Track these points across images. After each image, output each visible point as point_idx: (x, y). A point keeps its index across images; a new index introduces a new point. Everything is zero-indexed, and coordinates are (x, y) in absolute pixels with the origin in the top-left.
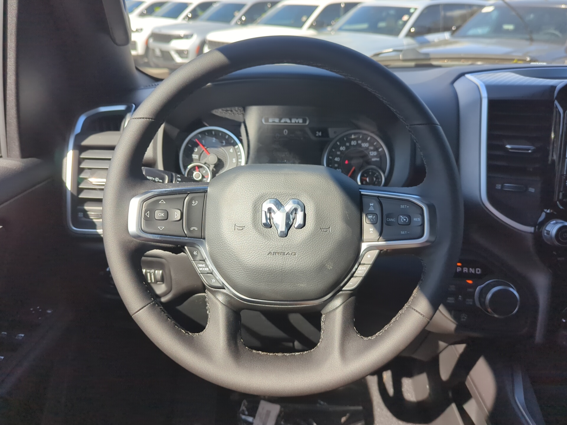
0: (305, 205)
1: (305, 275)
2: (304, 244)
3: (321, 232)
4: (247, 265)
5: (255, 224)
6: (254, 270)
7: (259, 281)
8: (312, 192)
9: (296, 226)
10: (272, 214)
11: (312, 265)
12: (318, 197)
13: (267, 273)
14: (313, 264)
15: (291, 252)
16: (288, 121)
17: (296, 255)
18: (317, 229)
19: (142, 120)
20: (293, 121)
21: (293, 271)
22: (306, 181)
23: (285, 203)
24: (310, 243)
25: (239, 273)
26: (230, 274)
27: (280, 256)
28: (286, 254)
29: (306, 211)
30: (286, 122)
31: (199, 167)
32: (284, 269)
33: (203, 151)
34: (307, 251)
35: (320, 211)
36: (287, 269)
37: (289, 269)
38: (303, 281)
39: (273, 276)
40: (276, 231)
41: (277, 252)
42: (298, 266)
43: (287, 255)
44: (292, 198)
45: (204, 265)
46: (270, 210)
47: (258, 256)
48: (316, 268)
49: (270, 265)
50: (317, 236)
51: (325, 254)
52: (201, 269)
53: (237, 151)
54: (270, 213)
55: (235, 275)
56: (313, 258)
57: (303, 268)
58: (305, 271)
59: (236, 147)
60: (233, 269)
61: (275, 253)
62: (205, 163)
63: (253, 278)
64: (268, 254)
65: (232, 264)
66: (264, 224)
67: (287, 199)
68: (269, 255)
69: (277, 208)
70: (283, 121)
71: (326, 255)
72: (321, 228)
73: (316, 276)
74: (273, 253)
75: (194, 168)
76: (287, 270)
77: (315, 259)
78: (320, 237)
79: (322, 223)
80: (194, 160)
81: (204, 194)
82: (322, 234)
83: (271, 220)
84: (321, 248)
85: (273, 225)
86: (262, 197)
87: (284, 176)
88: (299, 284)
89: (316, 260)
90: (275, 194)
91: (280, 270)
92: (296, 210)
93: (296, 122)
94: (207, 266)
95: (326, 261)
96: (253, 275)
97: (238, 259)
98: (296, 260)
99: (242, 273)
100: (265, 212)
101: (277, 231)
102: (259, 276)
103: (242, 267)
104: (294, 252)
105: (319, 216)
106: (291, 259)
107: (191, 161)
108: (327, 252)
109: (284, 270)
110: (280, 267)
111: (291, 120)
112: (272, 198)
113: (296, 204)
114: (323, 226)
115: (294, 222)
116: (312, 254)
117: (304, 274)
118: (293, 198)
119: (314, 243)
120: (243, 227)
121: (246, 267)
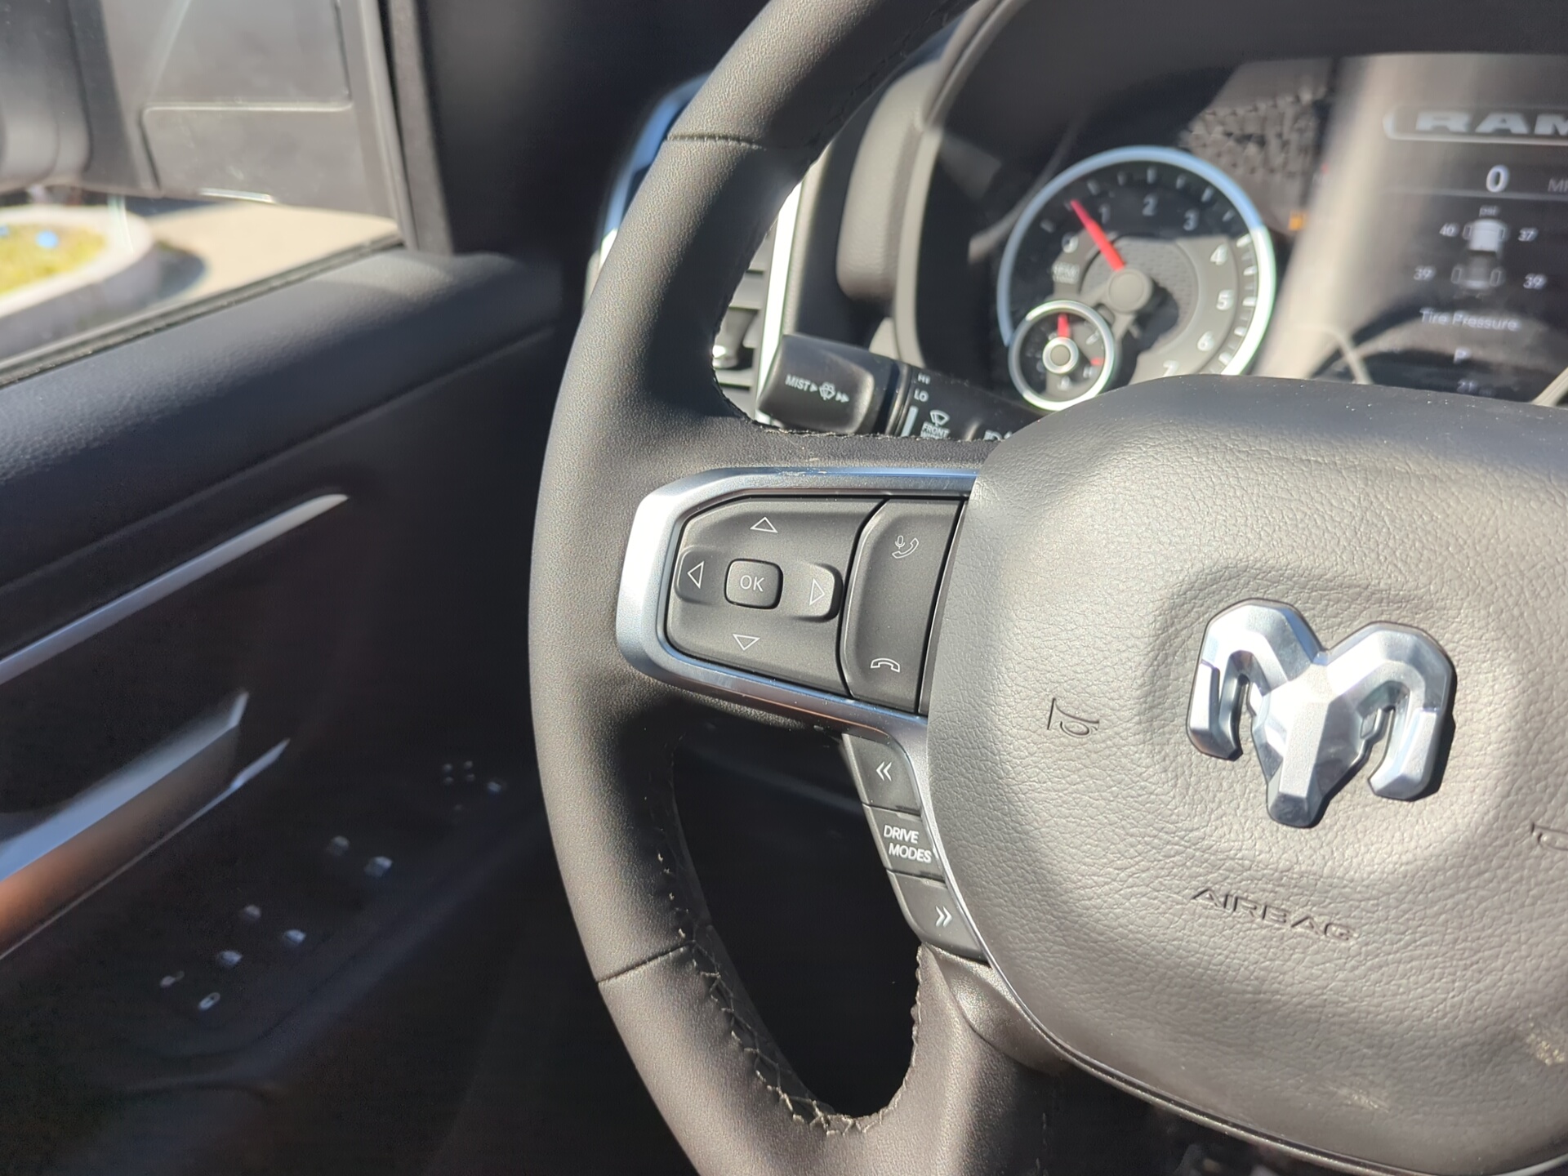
0: (1457, 670)
1: (1386, 1056)
2: (1407, 892)
3: (1531, 848)
4: (1080, 916)
5: (1151, 720)
6: (1111, 951)
7: (1130, 1008)
8: (1517, 604)
9: (1381, 779)
10: (1254, 691)
11: (1437, 1019)
12: (1555, 640)
13: (1176, 986)
14: (1444, 1016)
15: (1325, 919)
16: (1518, 125)
17: (1352, 942)
18: (1510, 829)
19: (708, 144)
20: (1546, 125)
21: (1319, 1020)
22: (1489, 531)
23: (1336, 638)
24: (1452, 896)
25: (1040, 941)
26: (1000, 927)
27: (1259, 920)
28: (1293, 918)
29: (1457, 707)
31: (1074, 319)
32: (1268, 996)
33: (1098, 253)
34: (1425, 934)
35: (1550, 721)
36: (1284, 998)
37: (1300, 1003)
38: (1372, 1082)
39: (1205, 1011)
40: (1259, 785)
41: (1246, 899)
42: (1352, 1000)
43: (1299, 929)
44: (1383, 618)
45: (913, 835)
46: (1242, 666)
47: (1143, 889)
48: (1463, 1040)
49: (1197, 953)
50: (1500, 867)
51: (1537, 981)
52: (896, 850)
53: (1242, 260)
54: (1243, 681)
55: (1021, 940)
56: (1454, 981)
57: (1384, 1023)
58: (1387, 1041)
59: (1243, 242)
60: (1014, 913)
61: (1231, 901)
62: (1098, 306)
63: (1104, 985)
64: (1195, 898)
65: (1015, 887)
67: (1353, 619)
68: (1200, 900)
69: (1282, 662)
70: (1488, 125)
71: (1540, 986)
72: (1539, 823)
73: (1456, 1081)
74: (1222, 900)
75: (1050, 323)
76: (1285, 1004)
77: (1465, 988)
78: (1521, 879)
79: (1553, 795)
80: (1057, 288)
81: (952, 508)
82: (1540, 858)
83: (1245, 718)
84: (1514, 938)
85: (1247, 746)
86: (1215, 581)
87: (1360, 484)
88: (1344, 1091)
89: (1472, 1002)
90: (1290, 578)
91: (1245, 992)
92: (1392, 695)
93: (1556, 136)
94: (925, 842)
95: (1534, 1019)
96: (1105, 973)
97: (1045, 877)
98: (1348, 966)
99: (1056, 948)
100: (1215, 673)
101: (1267, 783)
102: (1133, 987)
103: (1058, 918)
104: (1343, 921)
105: (1540, 751)
106: (1317, 952)
107: (1047, 290)
108: (1547, 970)
109: (1269, 1001)
110: (1248, 979)
112: (1267, 600)
113: (1398, 659)
114: (1554, 817)
115: (1375, 756)
116: (1452, 958)
117: (1385, 1051)
118: (1393, 619)
119: (1472, 902)
120: (1089, 725)
121: (1077, 926)
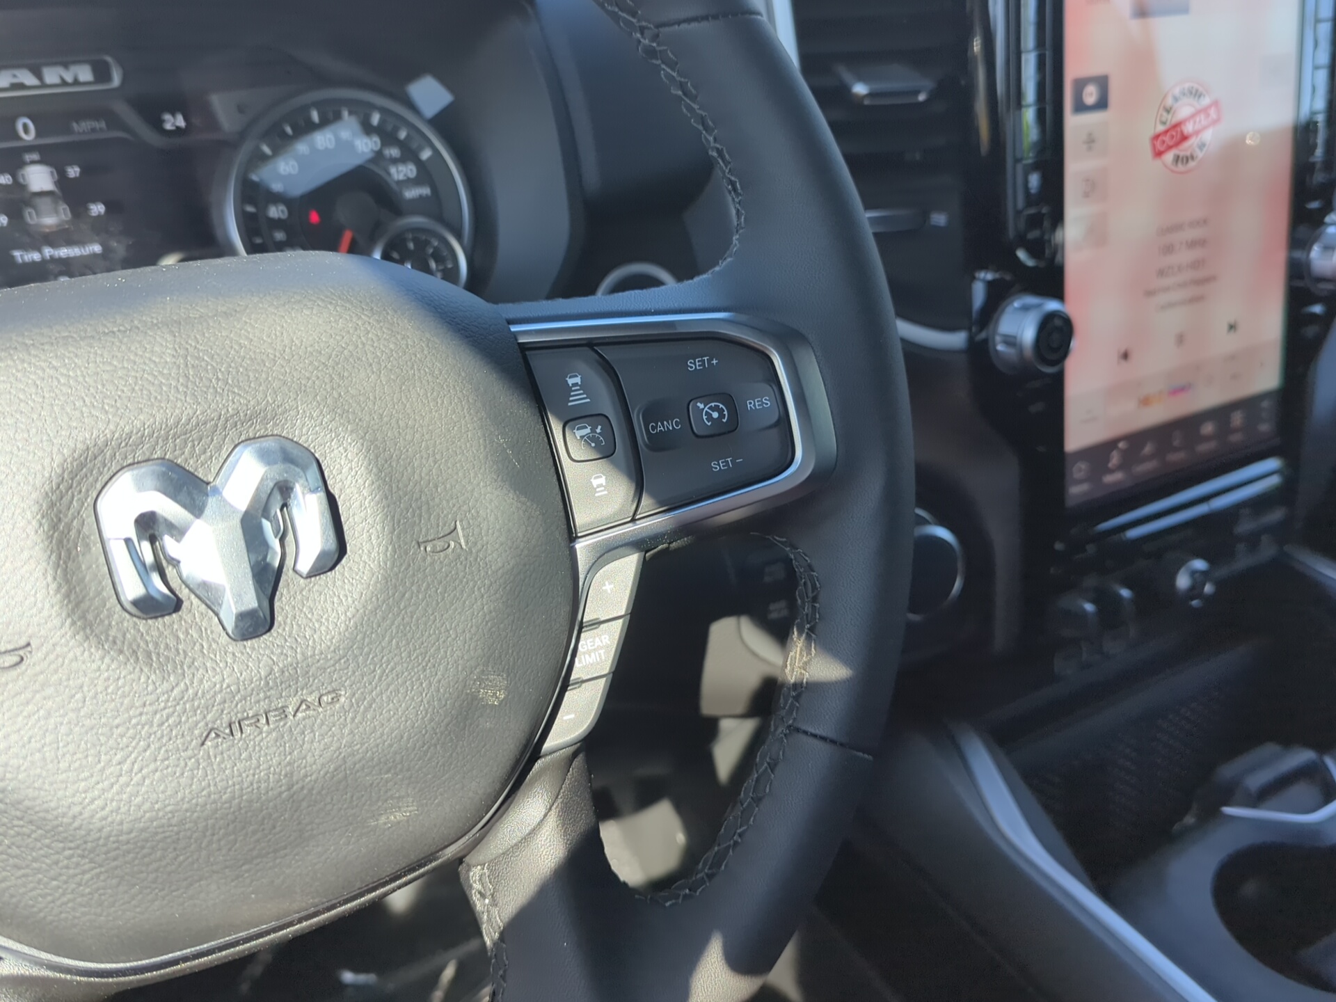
0: (317, 455)
1: (401, 770)
2: (364, 639)
3: (424, 559)
4: (100, 830)
5: (83, 617)
6: (146, 840)
7: (186, 879)
8: (333, 389)
9: (305, 565)
10: (168, 542)
11: (423, 718)
12: (370, 404)
13: (220, 829)
14: (426, 714)
15: (315, 696)
16: (28, 79)
17: (342, 699)
18: (406, 553)
20: (52, 75)
21: (346, 777)
22: (286, 342)
23: (214, 471)
24: (393, 623)
25: (66, 882)
26: (14, 900)
27: (265, 728)
28: (291, 710)
29: (329, 482)
30: (21, 86)
32: (300, 785)
34: (388, 662)
35: (394, 464)
36: (314, 777)
37: (327, 773)
38: (399, 797)
39: (254, 832)
40: (210, 619)
41: (247, 718)
42: (362, 744)
43: (300, 715)
44: (243, 438)
46: (148, 525)
47: (152, 766)
48: (445, 722)
49: (227, 788)
50: (412, 584)
51: (469, 651)
54: (153, 540)
55: (44, 896)
56: (421, 684)
57: (391, 746)
58: (398, 758)
60: (25, 876)
61: (236, 727)
63: (152, 876)
64: (203, 744)
65: (14, 851)
66: (136, 603)
67: (220, 449)
68: (208, 743)
69: (184, 506)
71: (472, 653)
72: (421, 540)
73: (451, 755)
74: (227, 731)
76: (316, 781)
77: (430, 684)
78: (428, 585)
79: (420, 516)
82: (432, 564)
83: (170, 572)
84: (443, 630)
85: (184, 593)
86: (82, 466)
87: (169, 338)
88: (383, 819)
89: (439, 690)
90: (151, 436)
91: (280, 794)
92: (282, 492)
93: (64, 83)
95: (479, 679)
96: (148, 865)
97: (44, 819)
98: (348, 720)
99: (87, 876)
100: (128, 541)
101: (217, 615)
102: (181, 858)
103: (77, 847)
104: (329, 688)
105: (398, 488)
106: (322, 724)
108: (471, 639)
109: (302, 788)
110: (280, 780)
111: (39, 75)
112: (138, 463)
113: (276, 463)
114: (428, 530)
115: (291, 549)
116: (413, 669)
117: (399, 766)
118: (251, 435)
119: (407, 619)
120: (21, 653)
121: (101, 842)
